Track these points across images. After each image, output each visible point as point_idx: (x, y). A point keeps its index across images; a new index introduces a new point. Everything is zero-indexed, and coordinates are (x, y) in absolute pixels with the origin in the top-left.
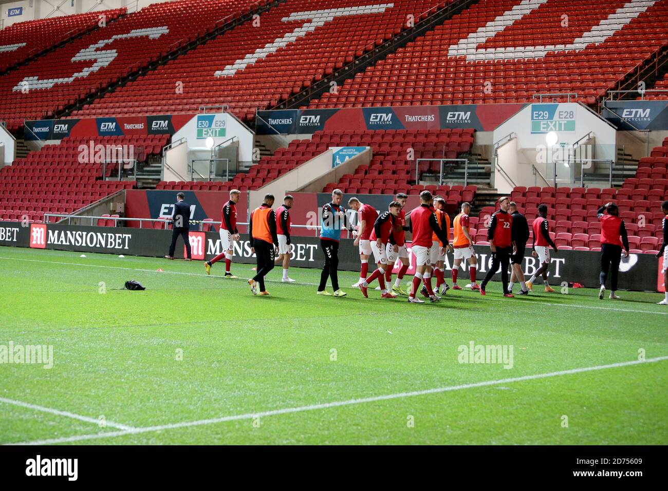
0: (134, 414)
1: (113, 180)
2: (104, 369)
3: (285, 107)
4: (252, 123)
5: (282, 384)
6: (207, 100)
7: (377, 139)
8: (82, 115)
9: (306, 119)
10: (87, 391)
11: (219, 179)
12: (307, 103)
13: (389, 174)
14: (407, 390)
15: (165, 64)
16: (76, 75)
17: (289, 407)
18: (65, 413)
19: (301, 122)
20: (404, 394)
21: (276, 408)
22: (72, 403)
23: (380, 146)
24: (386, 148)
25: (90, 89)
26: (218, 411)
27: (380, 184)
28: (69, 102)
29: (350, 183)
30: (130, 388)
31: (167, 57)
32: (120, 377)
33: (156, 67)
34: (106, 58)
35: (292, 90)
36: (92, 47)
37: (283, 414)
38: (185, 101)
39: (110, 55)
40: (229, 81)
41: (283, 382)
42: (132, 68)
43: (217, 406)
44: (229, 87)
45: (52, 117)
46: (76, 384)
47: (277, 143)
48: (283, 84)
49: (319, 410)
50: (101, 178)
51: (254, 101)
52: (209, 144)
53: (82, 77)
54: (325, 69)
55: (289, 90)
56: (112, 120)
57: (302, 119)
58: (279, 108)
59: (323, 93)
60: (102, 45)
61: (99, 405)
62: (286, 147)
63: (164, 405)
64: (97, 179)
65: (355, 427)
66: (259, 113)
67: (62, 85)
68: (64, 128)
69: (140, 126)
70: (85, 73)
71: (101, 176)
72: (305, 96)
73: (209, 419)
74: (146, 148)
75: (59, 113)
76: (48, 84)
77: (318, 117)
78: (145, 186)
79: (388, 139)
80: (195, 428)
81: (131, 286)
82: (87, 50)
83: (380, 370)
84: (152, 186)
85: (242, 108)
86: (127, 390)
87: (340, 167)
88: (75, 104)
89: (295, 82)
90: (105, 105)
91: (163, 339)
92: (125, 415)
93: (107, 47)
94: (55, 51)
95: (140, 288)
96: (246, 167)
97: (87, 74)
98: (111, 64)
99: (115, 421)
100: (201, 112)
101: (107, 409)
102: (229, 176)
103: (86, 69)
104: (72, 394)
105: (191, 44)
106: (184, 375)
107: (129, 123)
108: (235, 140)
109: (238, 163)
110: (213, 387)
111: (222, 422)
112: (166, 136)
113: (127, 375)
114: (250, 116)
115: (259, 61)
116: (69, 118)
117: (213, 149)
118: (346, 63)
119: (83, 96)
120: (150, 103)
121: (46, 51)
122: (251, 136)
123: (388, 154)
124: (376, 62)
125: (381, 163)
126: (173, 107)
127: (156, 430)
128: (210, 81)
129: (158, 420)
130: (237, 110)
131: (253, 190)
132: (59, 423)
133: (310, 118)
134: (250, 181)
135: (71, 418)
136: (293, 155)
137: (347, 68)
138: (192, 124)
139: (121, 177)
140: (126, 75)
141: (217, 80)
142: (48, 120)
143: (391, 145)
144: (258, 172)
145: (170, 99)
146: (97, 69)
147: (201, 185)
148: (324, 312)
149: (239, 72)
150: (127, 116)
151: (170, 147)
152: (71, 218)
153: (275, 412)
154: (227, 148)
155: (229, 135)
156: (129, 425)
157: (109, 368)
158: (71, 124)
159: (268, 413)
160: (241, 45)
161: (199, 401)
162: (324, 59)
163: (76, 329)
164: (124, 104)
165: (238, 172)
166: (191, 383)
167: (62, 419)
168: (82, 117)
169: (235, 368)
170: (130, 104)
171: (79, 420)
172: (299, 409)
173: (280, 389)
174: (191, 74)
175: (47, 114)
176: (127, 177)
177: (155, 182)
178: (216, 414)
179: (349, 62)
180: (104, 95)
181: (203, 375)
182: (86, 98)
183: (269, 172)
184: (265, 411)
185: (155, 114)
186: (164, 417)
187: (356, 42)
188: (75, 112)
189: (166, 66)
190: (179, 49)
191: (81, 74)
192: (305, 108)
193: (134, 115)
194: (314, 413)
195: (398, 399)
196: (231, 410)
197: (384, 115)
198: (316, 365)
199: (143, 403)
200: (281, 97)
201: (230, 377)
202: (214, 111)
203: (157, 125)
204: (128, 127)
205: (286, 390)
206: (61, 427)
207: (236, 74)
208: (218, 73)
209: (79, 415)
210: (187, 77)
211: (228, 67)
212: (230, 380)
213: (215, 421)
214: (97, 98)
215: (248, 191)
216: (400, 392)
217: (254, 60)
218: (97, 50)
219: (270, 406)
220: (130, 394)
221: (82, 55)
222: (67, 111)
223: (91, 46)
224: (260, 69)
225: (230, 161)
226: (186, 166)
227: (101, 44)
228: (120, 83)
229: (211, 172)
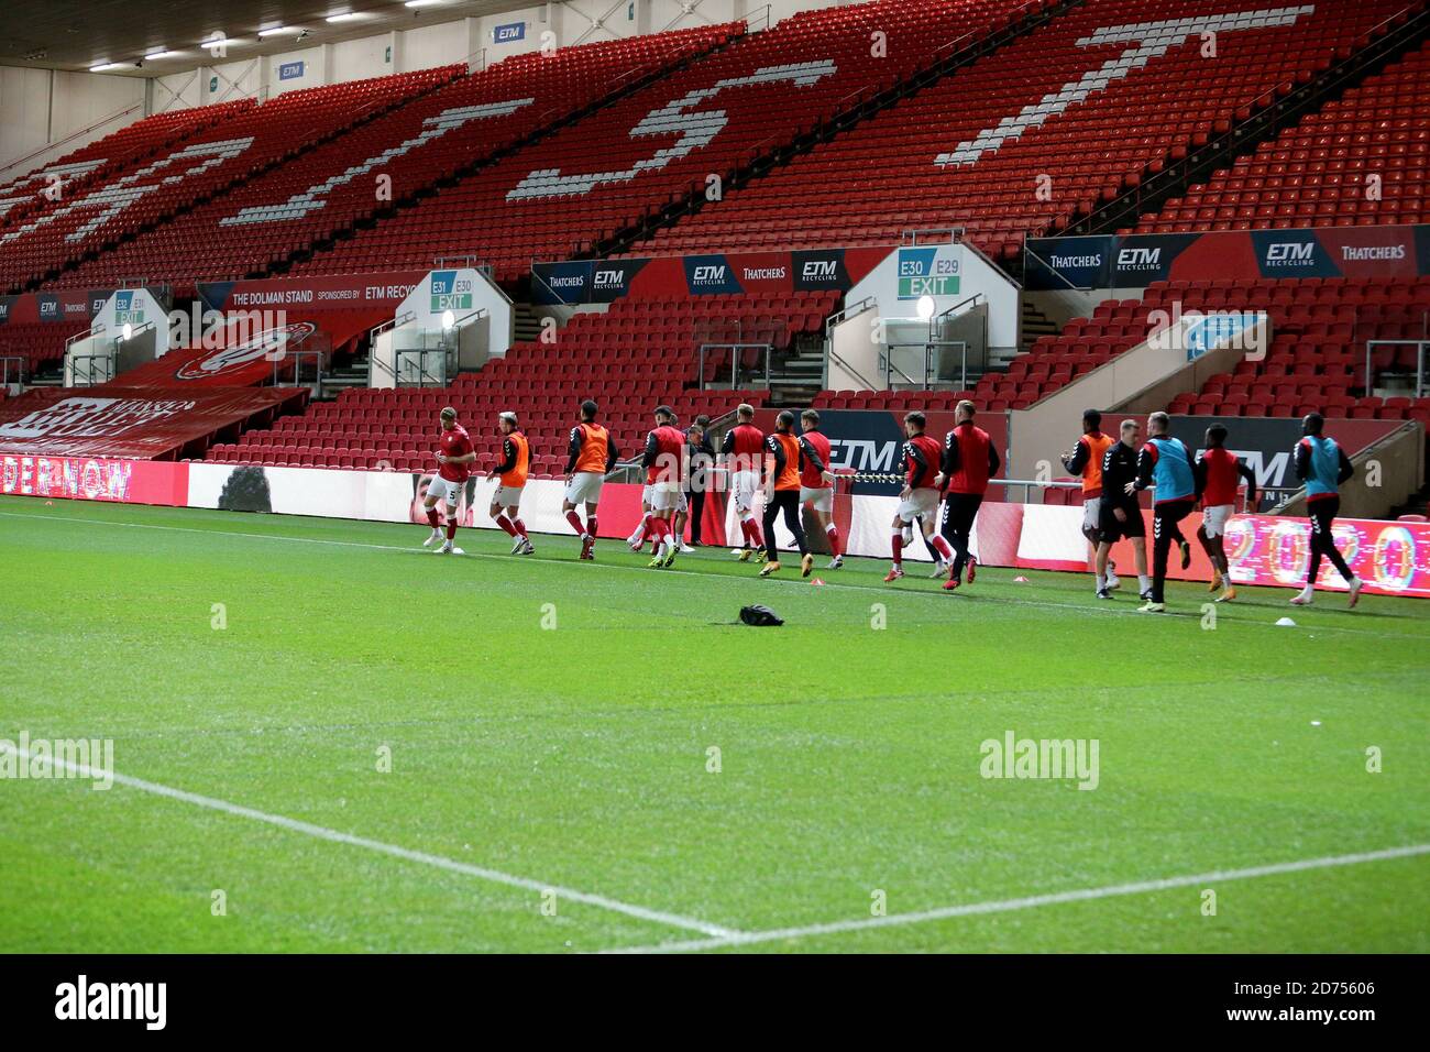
0: (741, 900)
1: (721, 387)
2: (685, 800)
3: (1084, 232)
4: (1014, 265)
5: (1066, 836)
6: (919, 216)
7: (1285, 297)
8: (654, 250)
9: (1131, 255)
10: (642, 848)
11: (948, 386)
12: (1132, 221)
13: (1308, 375)
14: (1334, 851)
15: (828, 140)
16: (640, 164)
17: (1078, 888)
18: (591, 899)
19: (1120, 262)
20: (1327, 861)
21: (1051, 890)
22: (608, 876)
23: (1289, 312)
24: (1301, 317)
25: (671, 195)
26: (923, 895)
27: (1290, 395)
28: (625, 223)
29: (1226, 392)
30: (738, 841)
31: (833, 124)
32: (717, 818)
33: (812, 147)
34: (704, 129)
35: (1101, 194)
36: (674, 106)
37: (1064, 904)
38: (873, 218)
39: (710, 122)
40: (966, 176)
41: (1069, 830)
42: (758, 149)
43: (921, 884)
44: (967, 188)
45: (591, 254)
46: (619, 834)
47: (1069, 309)
48: (1081, 181)
49: (1144, 896)
50: (695, 384)
51: (1021, 218)
52: (925, 310)
53: (654, 170)
54: (1169, 149)
55: (1093, 193)
56: (716, 261)
57: (1122, 256)
58: (1073, 232)
59: (1166, 199)
60: (695, 101)
61: (668, 880)
62: (1089, 315)
63: (808, 882)
64: (686, 386)
65: (1218, 935)
66: (1030, 244)
67: (611, 186)
68: (616, 277)
69: (777, 273)
70: (660, 160)
71: (695, 379)
72: (1128, 206)
73: (903, 912)
74: (790, 321)
75: (606, 247)
76: (581, 184)
77: (1157, 251)
78: (789, 400)
79: (1307, 297)
80: (871, 934)
81: (753, 617)
82: (664, 111)
83: (1281, 806)
84: (804, 400)
85: (995, 232)
86: (729, 848)
87: (1203, 358)
88: (639, 227)
89: (1108, 175)
90: (702, 228)
91: (816, 735)
92: (720, 903)
93: (705, 106)
94: (594, 115)
95: (771, 621)
96: (1003, 359)
97: (664, 162)
98: (716, 141)
99: (700, 918)
100: (907, 243)
101: (684, 890)
102: (967, 378)
103: (661, 152)
104: (610, 856)
105: (883, 98)
106: (855, 815)
107: (753, 268)
108: (979, 301)
109: (986, 350)
110: (917, 841)
111: (932, 920)
112: (833, 294)
113: (733, 813)
114: (1012, 250)
115: (1029, 132)
116: (626, 257)
117: (934, 322)
118: (1214, 135)
119: (655, 210)
120: (799, 223)
121: (576, 116)
122: (1014, 292)
123: (1307, 330)
124: (1279, 130)
125: (1292, 350)
126: (848, 232)
127: (787, 938)
128: (927, 175)
129: (793, 916)
130: (983, 238)
131: (1021, 408)
132: (577, 920)
133: (1140, 254)
134: (1012, 390)
135: (603, 909)
136: (1104, 332)
137: (1216, 146)
138: (889, 267)
139: (737, 382)
140: (746, 165)
141: (941, 172)
142: (582, 261)
143: (1312, 311)
144: (1030, 370)
145: (841, 215)
146: (685, 151)
147: (908, 398)
148: (1165, 676)
149: (986, 156)
150: (749, 251)
151: (842, 317)
152: (630, 469)
153: (1046, 899)
154: (962, 319)
155: (966, 291)
156: (729, 926)
157: (693, 797)
158: (631, 269)
159: (1031, 902)
160: (991, 98)
161: (883, 872)
162: (1167, 128)
163: (630, 710)
164: (742, 226)
165: (987, 369)
166: (870, 832)
167: (584, 911)
168: (653, 255)
169: (967, 799)
170: (756, 226)
171: (621, 914)
172: (1099, 893)
173: (1062, 847)
174: (886, 161)
175: (579, 248)
176: (750, 381)
177: (810, 392)
178: (920, 902)
179: (1221, 134)
180: (701, 207)
181: (896, 814)
182: (663, 214)
183: (1052, 370)
184: (1026, 897)
185: (808, 248)
186: (805, 910)
187: (1235, 90)
188: (639, 244)
189: (832, 144)
190: (859, 110)
191: (651, 163)
192: (1127, 232)
193: (763, 250)
194: (1132, 903)
195: (1317, 870)
196: (953, 892)
197: (1297, 246)
198: (1141, 794)
199: (762, 878)
200: (1077, 208)
201: (955, 820)
202: (934, 240)
203: (812, 271)
204: (752, 274)
205: (1073, 849)
206: (581, 928)
207: (980, 159)
208: (942, 159)
209: (622, 902)
210: (877, 168)
211: (962, 145)
212: (954, 826)
213: (916, 917)
214: (687, 214)
215: (1007, 412)
216: (1320, 854)
217: (1018, 131)
218: (685, 111)
219: (1037, 884)
220: (736, 855)
221: (653, 123)
222: (622, 241)
223: (673, 103)
224: (1032, 149)
225: (968, 347)
226: (876, 357)
227: (693, 98)
228: (734, 181)
229: (928, 371)
